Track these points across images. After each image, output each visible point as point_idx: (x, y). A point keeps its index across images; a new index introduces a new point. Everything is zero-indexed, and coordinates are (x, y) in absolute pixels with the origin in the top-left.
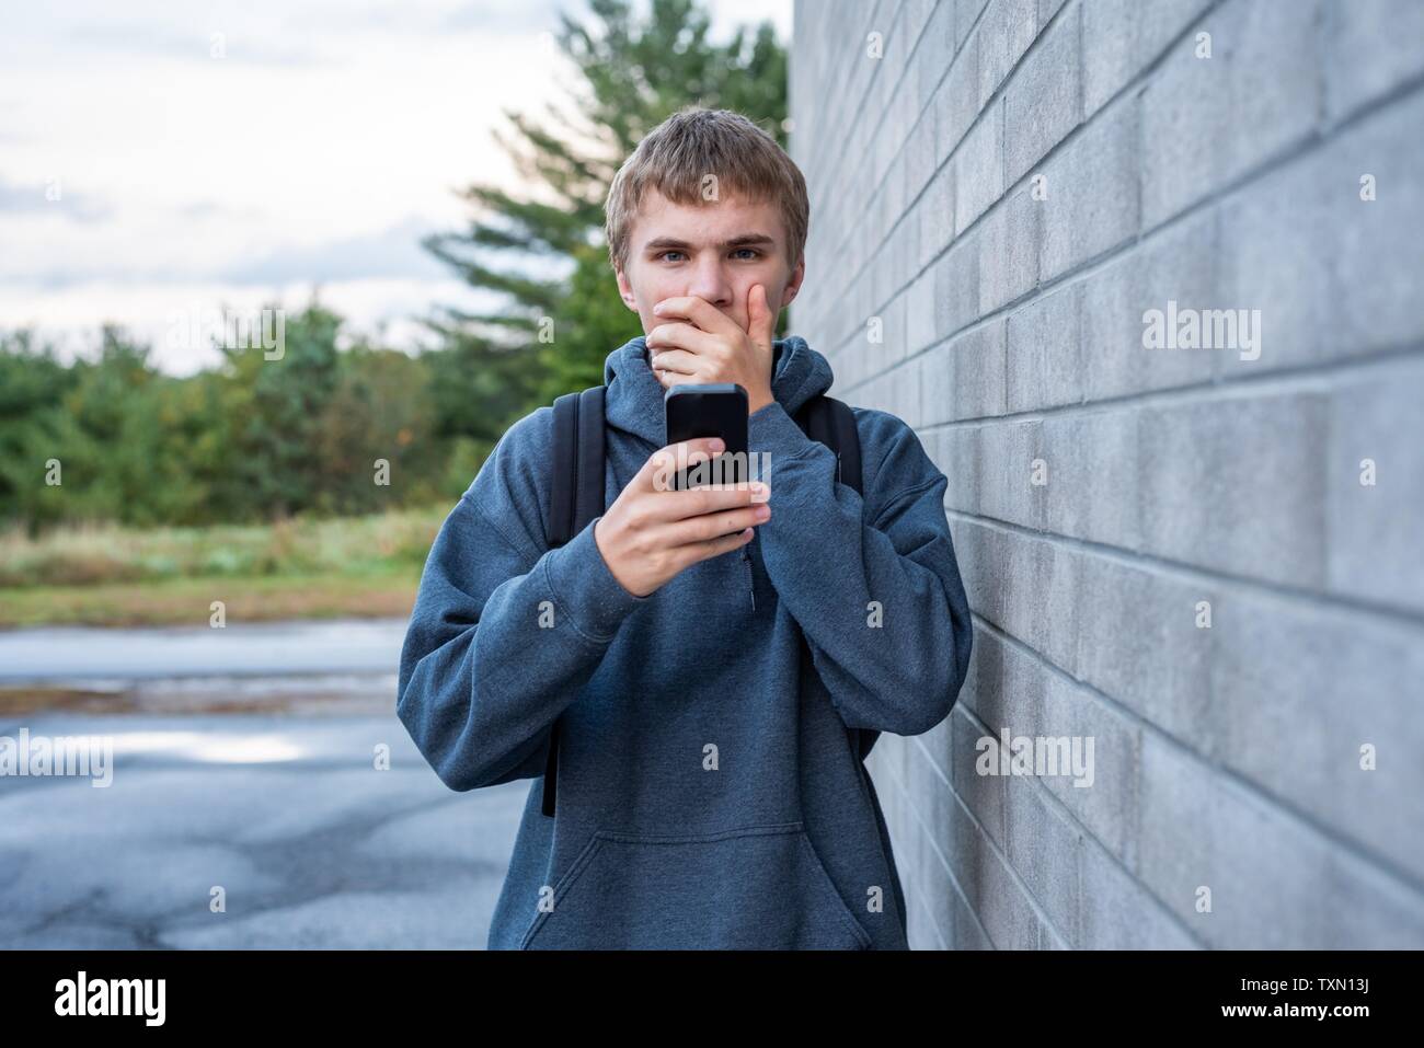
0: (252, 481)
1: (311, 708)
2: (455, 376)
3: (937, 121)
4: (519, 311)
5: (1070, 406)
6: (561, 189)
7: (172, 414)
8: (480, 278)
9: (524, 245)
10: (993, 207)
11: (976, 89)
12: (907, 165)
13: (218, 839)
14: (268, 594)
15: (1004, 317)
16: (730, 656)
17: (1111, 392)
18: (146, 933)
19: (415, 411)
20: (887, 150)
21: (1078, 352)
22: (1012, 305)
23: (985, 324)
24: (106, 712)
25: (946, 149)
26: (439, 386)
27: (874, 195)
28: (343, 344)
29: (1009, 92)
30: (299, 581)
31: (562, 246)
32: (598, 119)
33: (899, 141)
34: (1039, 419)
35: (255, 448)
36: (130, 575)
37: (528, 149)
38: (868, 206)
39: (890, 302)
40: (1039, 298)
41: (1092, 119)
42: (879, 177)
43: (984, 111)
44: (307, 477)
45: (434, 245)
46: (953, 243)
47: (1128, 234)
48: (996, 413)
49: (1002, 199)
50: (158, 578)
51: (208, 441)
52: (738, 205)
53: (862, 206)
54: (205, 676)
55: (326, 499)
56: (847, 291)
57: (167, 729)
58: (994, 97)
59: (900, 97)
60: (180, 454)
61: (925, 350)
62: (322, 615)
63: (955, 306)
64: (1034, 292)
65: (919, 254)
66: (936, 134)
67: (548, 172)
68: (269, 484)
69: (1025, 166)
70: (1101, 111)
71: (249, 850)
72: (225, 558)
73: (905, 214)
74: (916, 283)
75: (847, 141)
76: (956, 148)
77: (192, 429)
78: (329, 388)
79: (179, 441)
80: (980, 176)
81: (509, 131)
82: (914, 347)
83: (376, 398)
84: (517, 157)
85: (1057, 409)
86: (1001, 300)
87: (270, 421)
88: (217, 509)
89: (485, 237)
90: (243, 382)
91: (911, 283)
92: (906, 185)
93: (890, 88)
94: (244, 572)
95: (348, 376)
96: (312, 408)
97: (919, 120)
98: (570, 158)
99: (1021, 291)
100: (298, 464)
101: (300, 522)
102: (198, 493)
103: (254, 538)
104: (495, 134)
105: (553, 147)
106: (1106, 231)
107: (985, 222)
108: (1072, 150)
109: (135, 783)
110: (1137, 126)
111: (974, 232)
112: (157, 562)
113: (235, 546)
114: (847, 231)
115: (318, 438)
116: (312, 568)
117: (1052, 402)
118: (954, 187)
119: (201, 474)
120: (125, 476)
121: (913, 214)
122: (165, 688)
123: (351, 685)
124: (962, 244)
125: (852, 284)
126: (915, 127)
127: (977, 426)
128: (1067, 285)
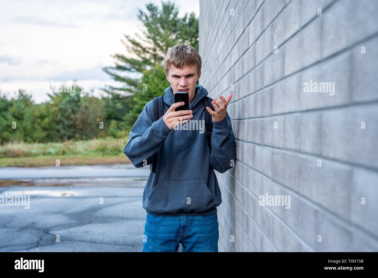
0: (58, 131)
1: (79, 185)
2: (111, 103)
3: (228, 44)
4: (128, 87)
5: (247, 96)
6: (139, 55)
7: (37, 113)
8: (118, 78)
9: (129, 70)
10: (237, 62)
11: (234, 39)
12: (223, 53)
13: (60, 212)
14: (63, 159)
15: (238, 82)
16: (187, 147)
17: (252, 92)
18: (46, 231)
19: (101, 113)
20: (219, 49)
21: (248, 86)
22: (239, 79)
23: (236, 83)
24: (27, 186)
25: (230, 50)
26: (107, 106)
27: (217, 59)
28: (82, 95)
29: (239, 41)
30: (72, 156)
31: (139, 70)
32: (149, 37)
33: (222, 47)
34: (243, 99)
35: (59, 122)
36: (27, 155)
37: (130, 45)
38: (216, 61)
39: (220, 81)
40: (243, 78)
41: (250, 47)
42: (218, 55)
43: (235, 44)
44: (72, 130)
45: (106, 70)
46: (231, 68)
47: (254, 66)
48: (237, 100)
49: (238, 60)
50: (35, 155)
51: (46, 120)
52: (188, 68)
53: (215, 61)
54: (50, 178)
55: (78, 135)
56: (212, 79)
57: (43, 190)
58: (237, 41)
59: (222, 38)
60: (39, 124)
61: (226, 90)
62: (78, 164)
63: (231, 80)
64: (243, 77)
65: (225, 71)
66: (228, 47)
67: (135, 51)
68: (62, 132)
69: (241, 54)
70: (251, 46)
71: (67, 215)
72: (52, 150)
73: (223, 63)
74: (225, 77)
75: (212, 47)
76: (231, 50)
77: (42, 117)
78: (78, 107)
79: (39, 120)
80: (235, 56)
81: (126, 40)
82: (224, 89)
83: (91, 110)
84: (127, 47)
85: (245, 97)
86: (238, 79)
87: (63, 116)
88: (48, 138)
89: (119, 68)
90: (56, 105)
91: (224, 77)
92: (223, 57)
93: (220, 36)
94: (57, 154)
95: (83, 104)
96: (74, 112)
97: (225, 44)
98: (141, 47)
99: (241, 77)
100: (70, 126)
101: (71, 141)
102: (44, 134)
103: (59, 146)
104: (122, 41)
105: (137, 44)
106: (251, 66)
107: (236, 64)
108: (247, 52)
109: (37, 201)
110: (255, 49)
111: (234, 66)
112: (34, 151)
113: (54, 147)
114: (212, 66)
115: (76, 120)
116: (75, 153)
117: (245, 96)
118: (231, 57)
119: (45, 129)
120: (25, 129)
121: (224, 62)
122: (41, 181)
123: (87, 180)
124: (232, 69)
125: (213, 78)
126: (224, 45)
127: (234, 103)
128: (247, 75)
